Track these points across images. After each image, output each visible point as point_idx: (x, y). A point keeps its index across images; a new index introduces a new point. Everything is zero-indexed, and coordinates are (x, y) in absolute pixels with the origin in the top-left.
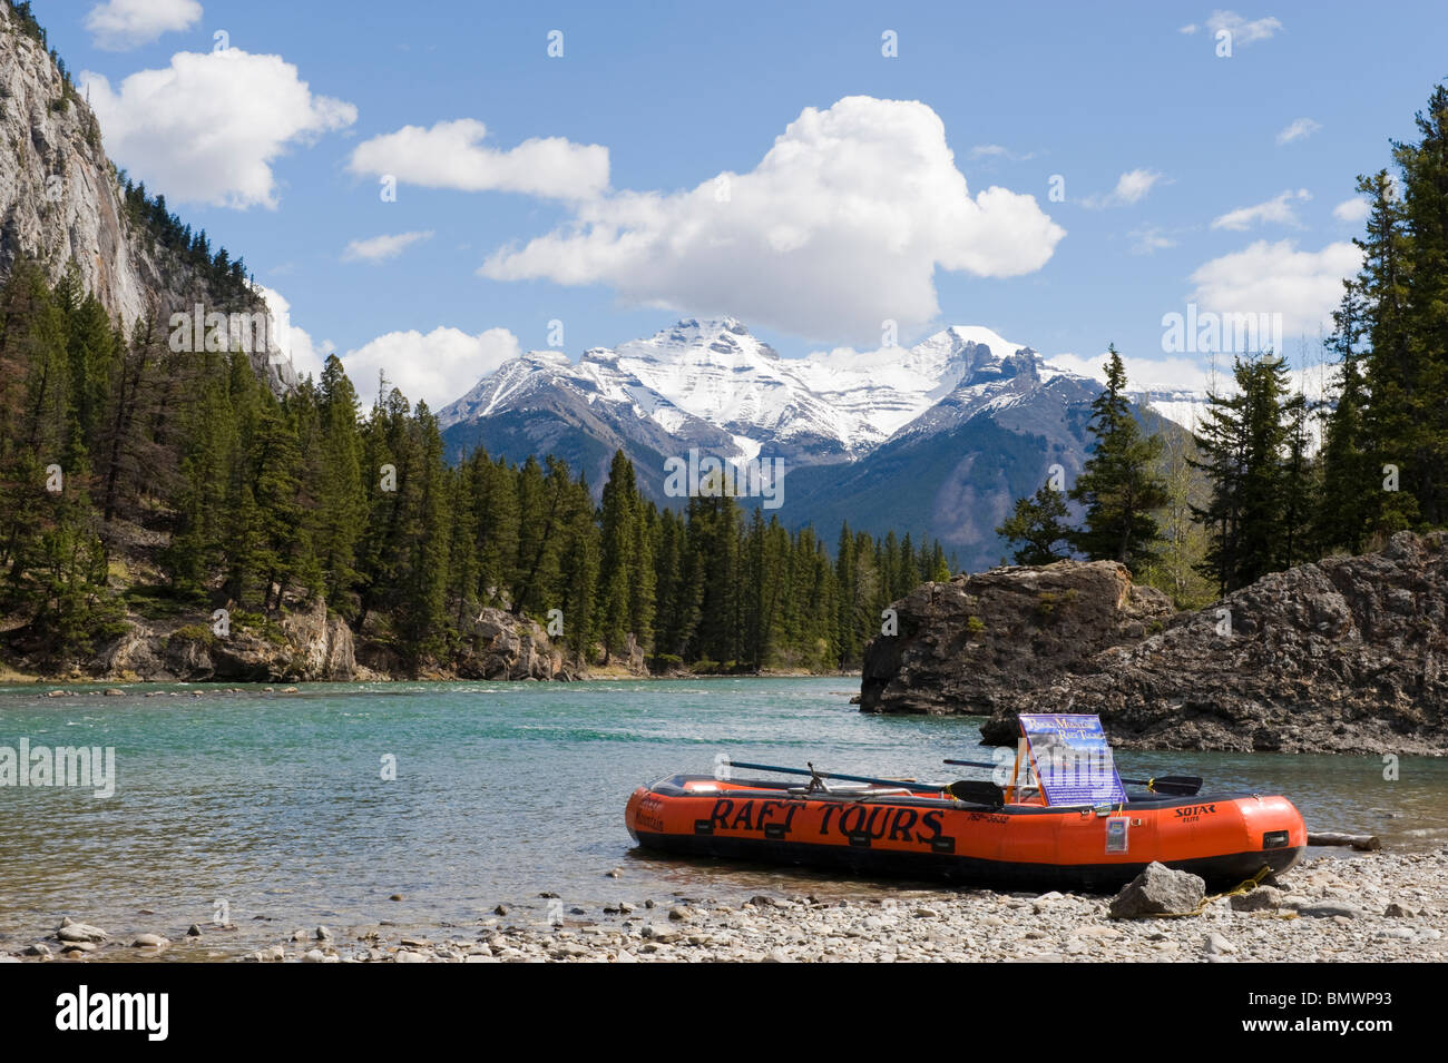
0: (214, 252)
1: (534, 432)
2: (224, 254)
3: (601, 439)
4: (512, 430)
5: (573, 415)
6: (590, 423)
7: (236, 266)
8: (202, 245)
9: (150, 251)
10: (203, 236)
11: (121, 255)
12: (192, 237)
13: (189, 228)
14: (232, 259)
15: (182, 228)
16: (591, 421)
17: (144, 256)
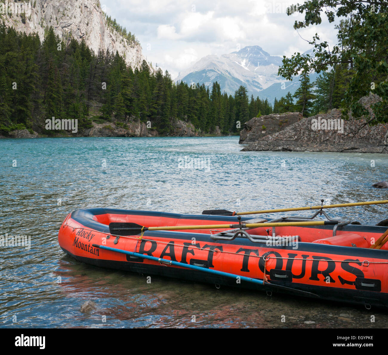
0: (128, 33)
1: (209, 75)
2: (130, 33)
3: (226, 76)
4: (204, 74)
5: (219, 71)
6: (223, 73)
7: (133, 36)
8: (125, 31)
9: (112, 33)
10: (125, 29)
11: (105, 34)
12: (123, 29)
13: (122, 27)
14: (132, 34)
15: (120, 27)
16: (223, 72)
17: (111, 34)
